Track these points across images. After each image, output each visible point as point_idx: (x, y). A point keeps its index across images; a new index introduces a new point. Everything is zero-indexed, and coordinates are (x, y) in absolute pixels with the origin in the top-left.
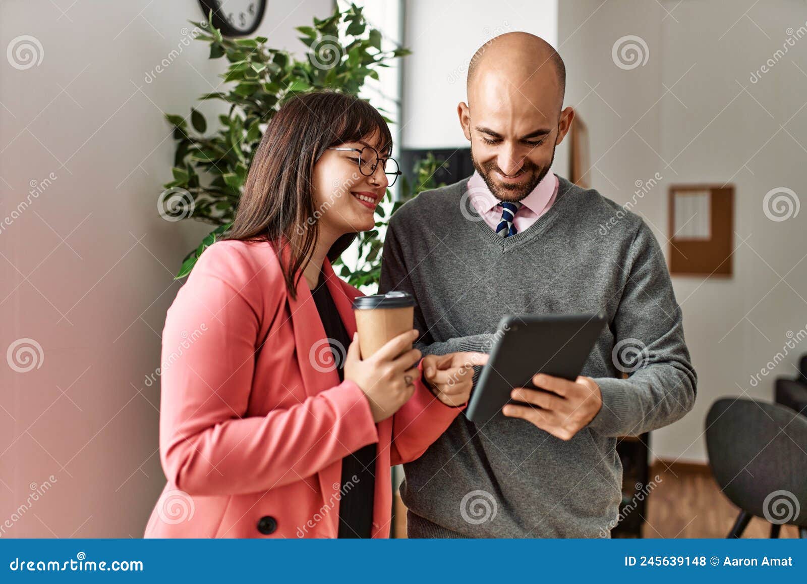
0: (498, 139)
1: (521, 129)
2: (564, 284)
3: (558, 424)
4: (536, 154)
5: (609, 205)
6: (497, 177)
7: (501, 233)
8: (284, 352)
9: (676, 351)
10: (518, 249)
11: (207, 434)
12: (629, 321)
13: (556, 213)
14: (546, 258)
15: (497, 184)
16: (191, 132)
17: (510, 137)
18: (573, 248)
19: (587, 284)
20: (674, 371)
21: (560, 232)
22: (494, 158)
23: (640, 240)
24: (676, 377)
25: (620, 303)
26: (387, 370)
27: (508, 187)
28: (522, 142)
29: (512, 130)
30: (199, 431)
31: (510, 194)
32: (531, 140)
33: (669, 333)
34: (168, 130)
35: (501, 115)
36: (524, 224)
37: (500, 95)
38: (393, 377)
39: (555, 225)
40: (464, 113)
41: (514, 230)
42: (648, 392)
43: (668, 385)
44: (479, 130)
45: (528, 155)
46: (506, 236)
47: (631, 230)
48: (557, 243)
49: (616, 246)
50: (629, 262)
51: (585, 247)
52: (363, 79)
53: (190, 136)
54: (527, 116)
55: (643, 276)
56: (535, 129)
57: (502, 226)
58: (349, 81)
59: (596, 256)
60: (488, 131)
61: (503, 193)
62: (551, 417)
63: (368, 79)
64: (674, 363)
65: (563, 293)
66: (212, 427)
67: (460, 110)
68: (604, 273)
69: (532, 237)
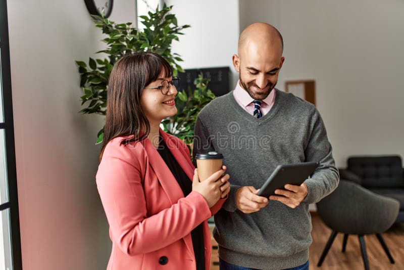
0: (257, 72)
1: (268, 68)
2: (287, 137)
3: (291, 203)
4: (272, 79)
5: (300, 100)
6: (254, 89)
7: (256, 116)
8: (154, 185)
9: (331, 163)
10: (265, 123)
11: (136, 228)
12: (312, 152)
13: (278, 105)
14: (277, 126)
15: (254, 92)
16: (89, 69)
17: (263, 72)
18: (288, 120)
19: (296, 136)
20: (332, 172)
21: (281, 114)
22: (255, 80)
23: (316, 115)
24: (332, 175)
25: (308, 144)
26: (213, 186)
27: (259, 93)
28: (267, 74)
29: (265, 68)
30: (133, 227)
31: (260, 97)
32: (272, 73)
33: (329, 155)
34: (76, 68)
35: (259, 62)
36: (265, 111)
37: (259, 53)
38: (215, 189)
39: (278, 111)
40: (235, 59)
41: (261, 114)
42: (323, 183)
43: (329, 179)
44: (248, 68)
45: (269, 79)
46: (258, 117)
47: (311, 111)
48: (280, 119)
49: (306, 118)
50: (312, 125)
51: (293, 119)
52: (171, 41)
53: (88, 71)
54: (272, 62)
55: (318, 130)
56: (274, 68)
57: (255, 112)
58: (165, 42)
59: (298, 123)
60: (252, 69)
61: (256, 96)
62: (288, 200)
63: (174, 41)
64: (331, 168)
65: (287, 141)
66: (138, 224)
67: (234, 58)
68: (302, 131)
69: (270, 117)
